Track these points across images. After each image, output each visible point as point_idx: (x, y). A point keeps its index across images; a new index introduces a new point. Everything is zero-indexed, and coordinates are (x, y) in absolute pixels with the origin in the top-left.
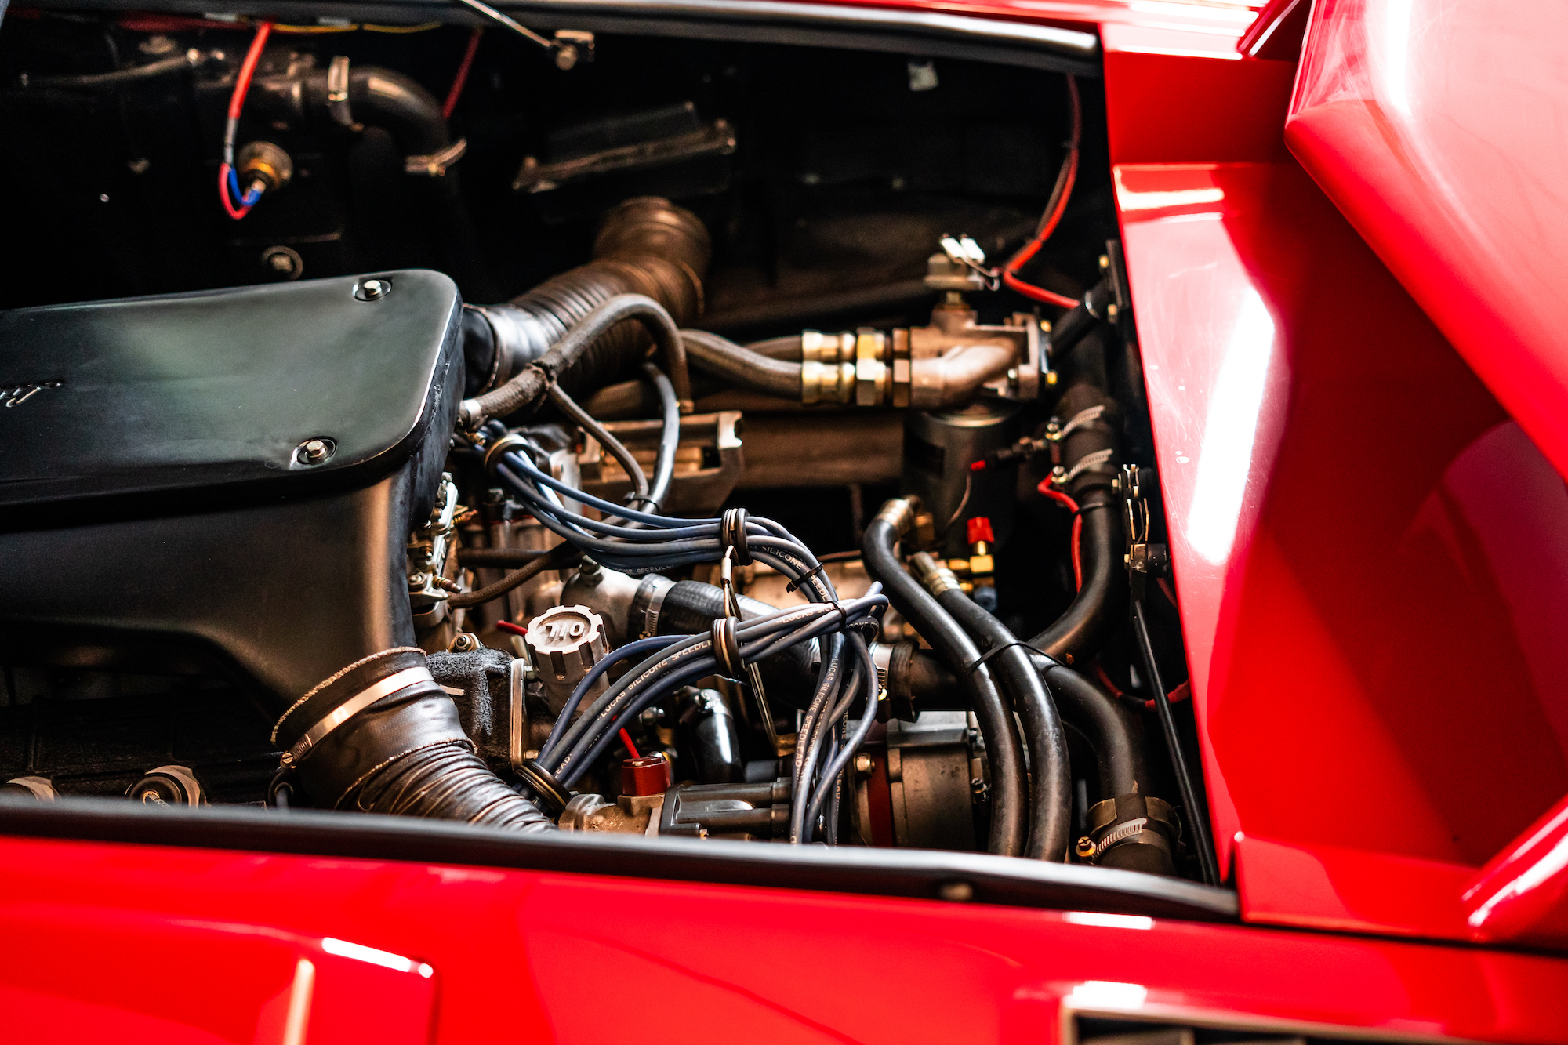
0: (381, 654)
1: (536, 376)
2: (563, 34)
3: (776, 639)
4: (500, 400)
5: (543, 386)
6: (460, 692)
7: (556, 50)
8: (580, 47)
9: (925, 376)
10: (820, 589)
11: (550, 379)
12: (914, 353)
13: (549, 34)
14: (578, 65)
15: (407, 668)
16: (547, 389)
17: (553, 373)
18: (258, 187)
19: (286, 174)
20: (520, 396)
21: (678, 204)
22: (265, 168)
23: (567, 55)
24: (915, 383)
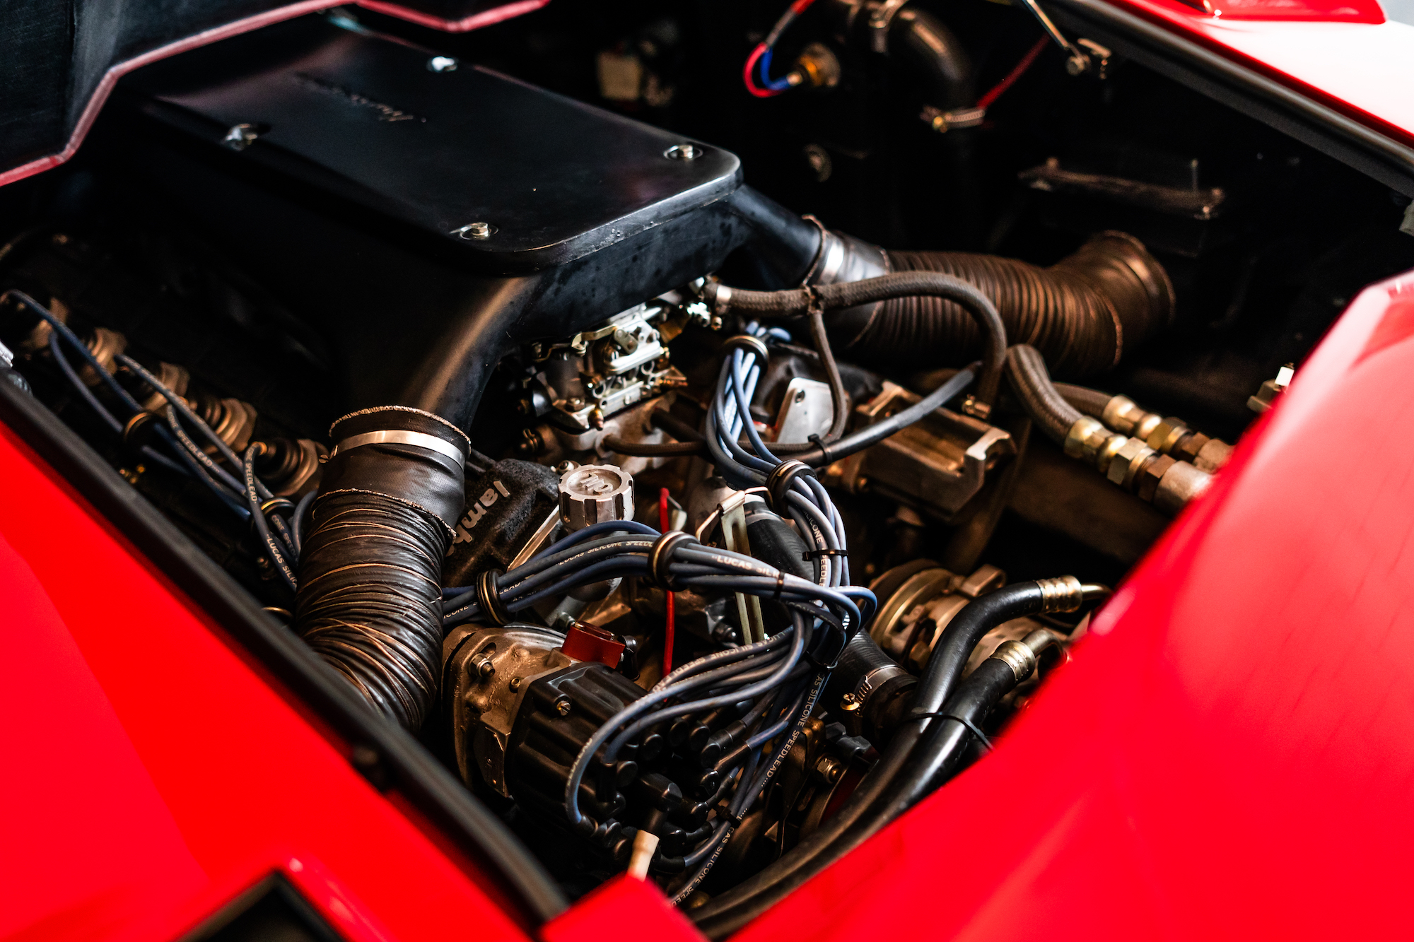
0: (423, 412)
1: (803, 297)
2: (1085, 42)
3: (713, 574)
4: (753, 300)
5: (804, 310)
6: (507, 494)
7: (1071, 54)
8: (1096, 60)
9: (1176, 481)
10: (824, 570)
11: (817, 307)
12: (1197, 460)
13: (1072, 37)
14: (1083, 74)
15: (427, 433)
16: (808, 314)
17: (821, 304)
18: (794, 79)
19: (832, 82)
20: (776, 307)
21: (1153, 254)
22: (811, 68)
23: (1079, 61)
24: (1163, 483)
